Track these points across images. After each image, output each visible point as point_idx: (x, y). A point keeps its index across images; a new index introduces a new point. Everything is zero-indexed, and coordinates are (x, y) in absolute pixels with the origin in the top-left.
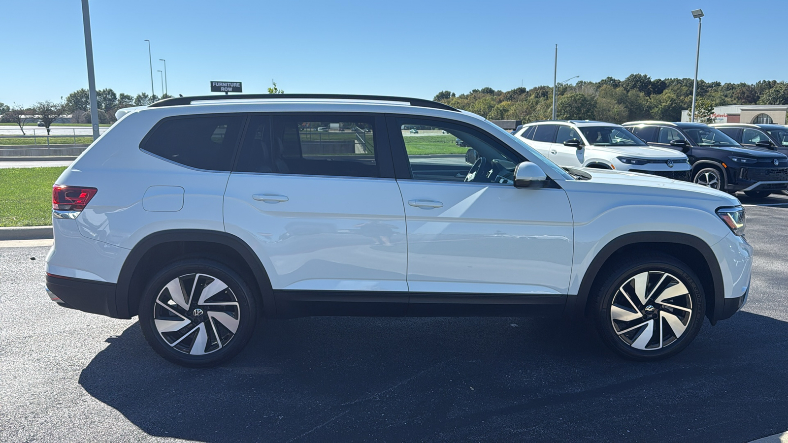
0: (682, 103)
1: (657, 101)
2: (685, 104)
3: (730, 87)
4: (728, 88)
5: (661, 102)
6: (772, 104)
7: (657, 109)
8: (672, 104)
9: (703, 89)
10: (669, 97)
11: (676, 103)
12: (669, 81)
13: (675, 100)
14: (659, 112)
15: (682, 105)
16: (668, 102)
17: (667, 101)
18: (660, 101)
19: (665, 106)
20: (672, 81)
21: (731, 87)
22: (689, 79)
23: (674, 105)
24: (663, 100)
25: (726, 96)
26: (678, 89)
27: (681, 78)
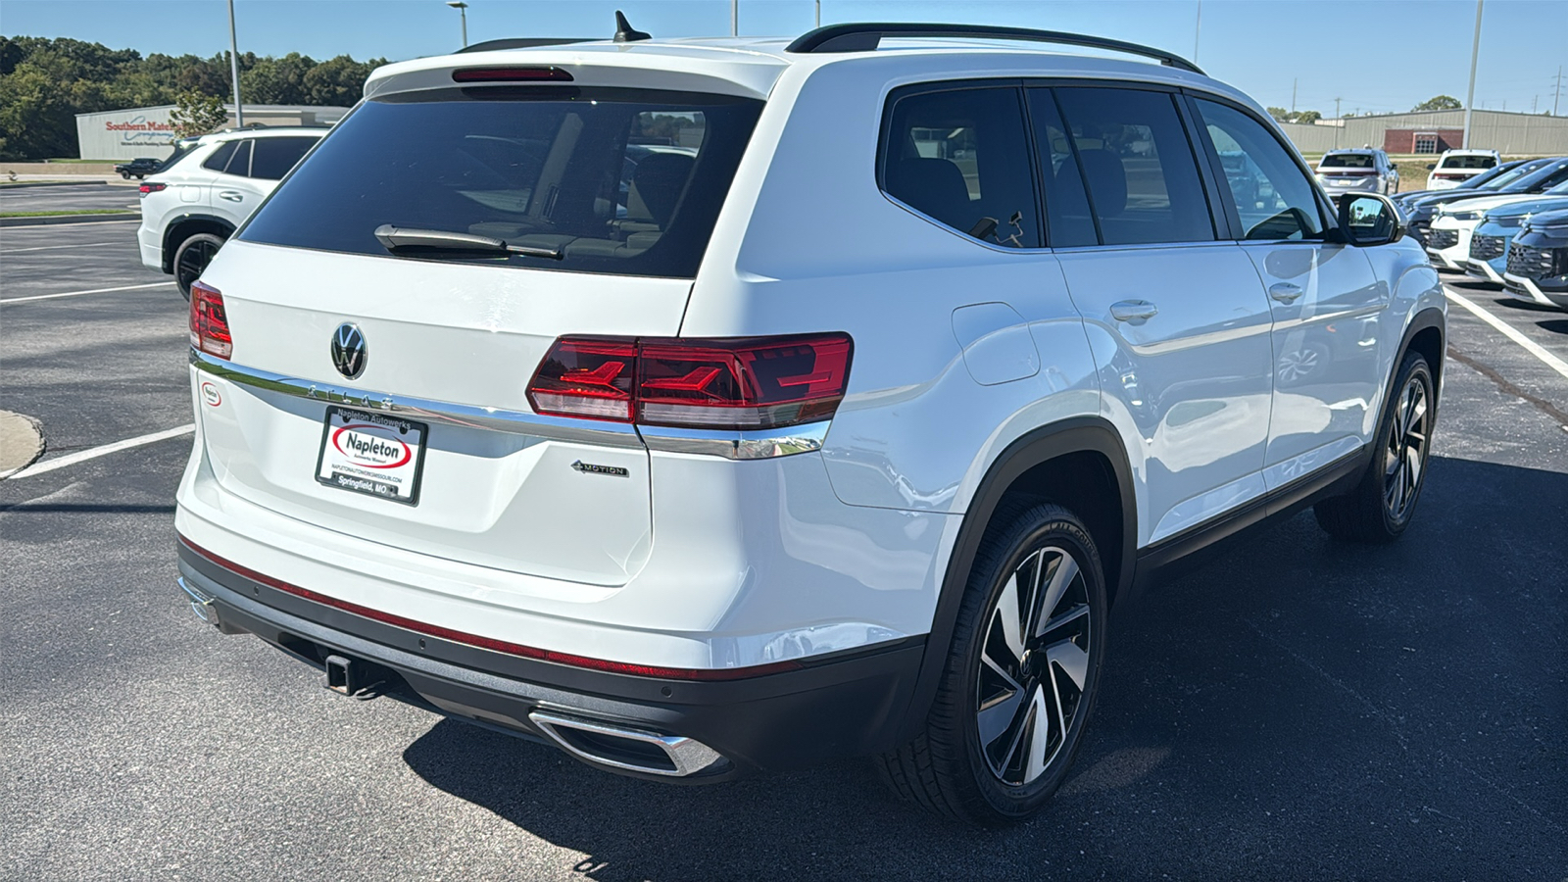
0: (70, 95)
1: (7, 90)
2: (75, 100)
3: (163, 63)
4: (160, 64)
5: (17, 94)
6: (257, 103)
7: (12, 109)
8: (45, 98)
9: (109, 66)
10: (34, 82)
11: (54, 97)
12: (25, 42)
13: (50, 89)
14: (18, 116)
15: (68, 102)
16: (36, 94)
17: (31, 92)
18: (14, 91)
19: (29, 102)
20: (32, 44)
21: (167, 64)
22: (72, 40)
23: (49, 102)
24: (22, 88)
25: (161, 83)
26: (51, 62)
27: (53, 39)
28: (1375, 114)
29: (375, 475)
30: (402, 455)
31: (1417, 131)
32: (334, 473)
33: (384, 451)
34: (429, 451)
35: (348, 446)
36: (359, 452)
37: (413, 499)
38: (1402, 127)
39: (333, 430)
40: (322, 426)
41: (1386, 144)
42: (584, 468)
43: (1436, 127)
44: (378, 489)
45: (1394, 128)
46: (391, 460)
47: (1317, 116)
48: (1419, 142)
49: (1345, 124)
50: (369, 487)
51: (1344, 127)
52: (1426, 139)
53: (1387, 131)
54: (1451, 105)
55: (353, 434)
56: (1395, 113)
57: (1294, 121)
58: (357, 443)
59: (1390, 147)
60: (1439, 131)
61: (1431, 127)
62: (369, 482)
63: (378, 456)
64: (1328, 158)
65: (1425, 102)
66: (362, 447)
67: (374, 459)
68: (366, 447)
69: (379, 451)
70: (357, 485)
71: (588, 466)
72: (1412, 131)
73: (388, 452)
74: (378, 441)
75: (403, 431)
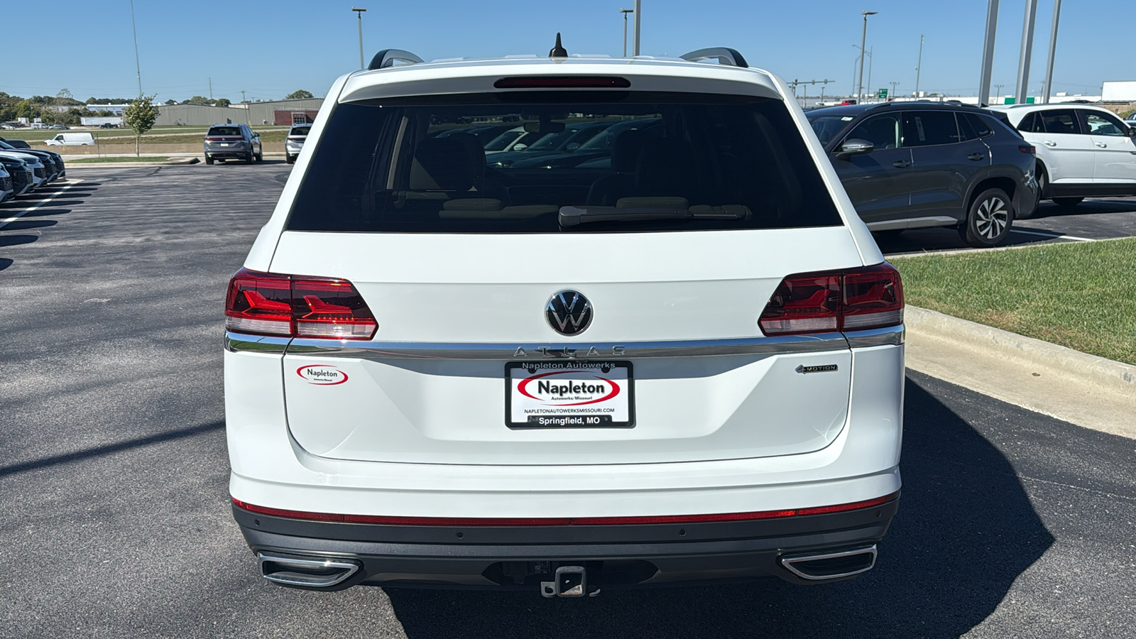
28: (266, 101)
29: (583, 411)
30: (609, 389)
31: (293, 112)
32: (529, 417)
33: (586, 389)
34: (637, 382)
35: (540, 392)
36: (557, 395)
37: (631, 423)
38: (284, 109)
39: (516, 382)
40: (502, 381)
41: (276, 120)
42: (806, 370)
43: (304, 109)
44: (589, 421)
45: (279, 110)
46: (596, 396)
47: (228, 102)
48: (295, 118)
49: (249, 107)
50: (580, 421)
51: (248, 109)
52: (299, 116)
53: (275, 112)
54: (307, 96)
55: (544, 382)
56: (274, 100)
57: (214, 105)
58: (551, 388)
59: (279, 122)
60: (306, 111)
61: (300, 109)
62: (578, 417)
63: (582, 395)
64: (212, 129)
65: (292, 93)
66: (560, 390)
67: (577, 398)
68: (564, 390)
69: (581, 391)
70: (563, 422)
71: (809, 368)
72: (290, 112)
73: (591, 389)
74: (577, 383)
75: (605, 370)
